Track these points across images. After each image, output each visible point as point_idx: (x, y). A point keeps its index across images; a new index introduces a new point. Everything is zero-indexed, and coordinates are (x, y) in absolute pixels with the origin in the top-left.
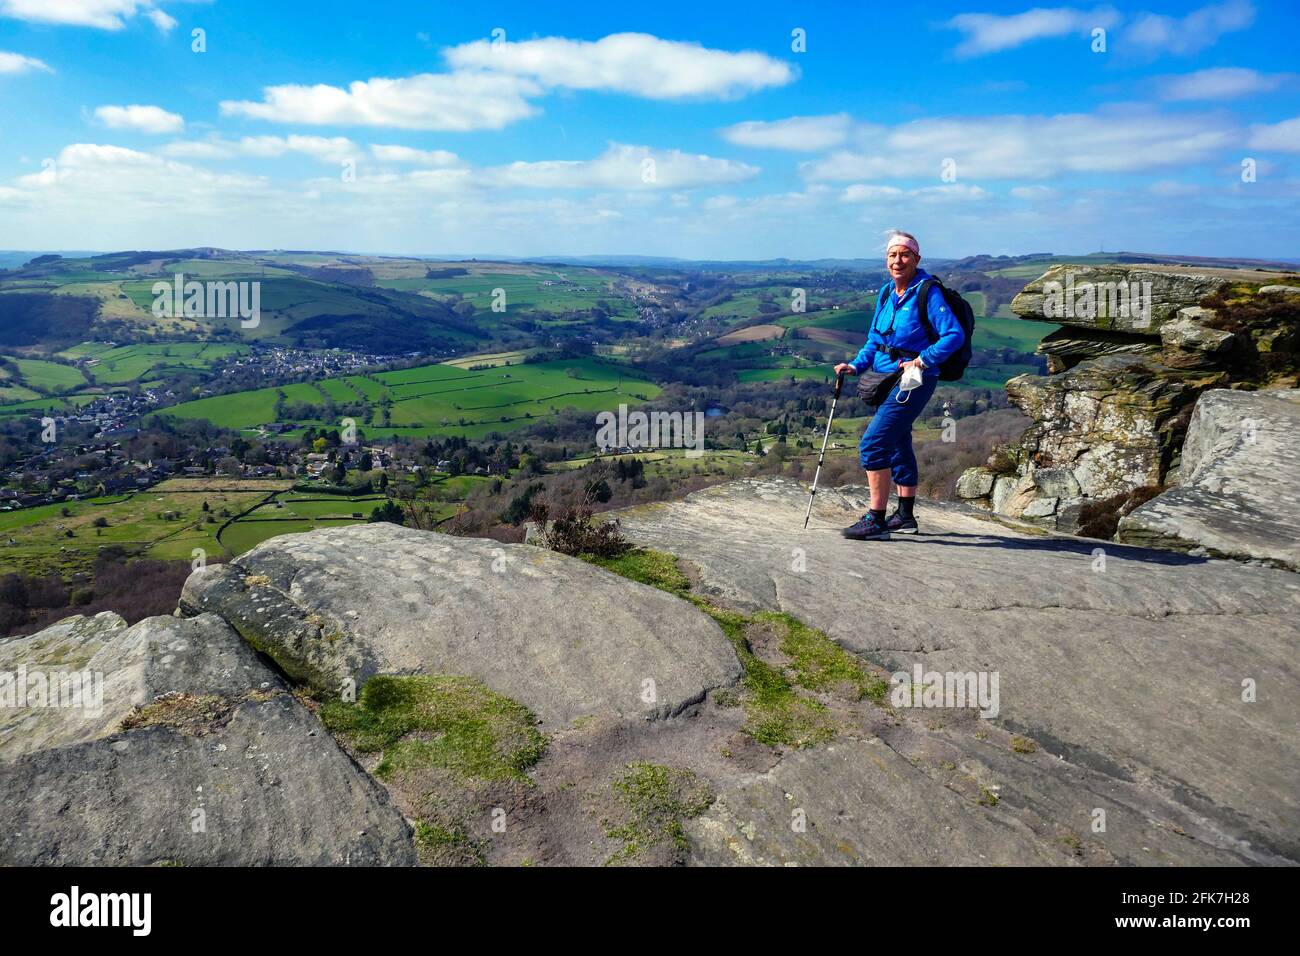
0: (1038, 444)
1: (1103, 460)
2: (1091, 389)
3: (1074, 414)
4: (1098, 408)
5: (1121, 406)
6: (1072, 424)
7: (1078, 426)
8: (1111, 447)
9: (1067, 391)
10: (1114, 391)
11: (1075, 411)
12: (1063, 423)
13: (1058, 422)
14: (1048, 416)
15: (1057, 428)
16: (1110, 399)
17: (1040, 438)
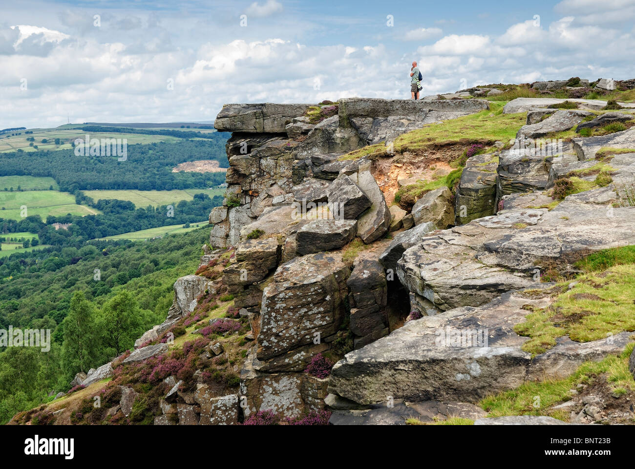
0: (250, 186)
1: (283, 186)
2: (272, 155)
3: (266, 168)
4: (276, 163)
5: (287, 160)
6: (265, 173)
7: (268, 173)
8: (285, 179)
9: (261, 158)
10: (282, 154)
11: (266, 166)
12: (261, 173)
13: (258, 173)
14: (253, 172)
15: (258, 176)
16: (281, 158)
17: (251, 183)
